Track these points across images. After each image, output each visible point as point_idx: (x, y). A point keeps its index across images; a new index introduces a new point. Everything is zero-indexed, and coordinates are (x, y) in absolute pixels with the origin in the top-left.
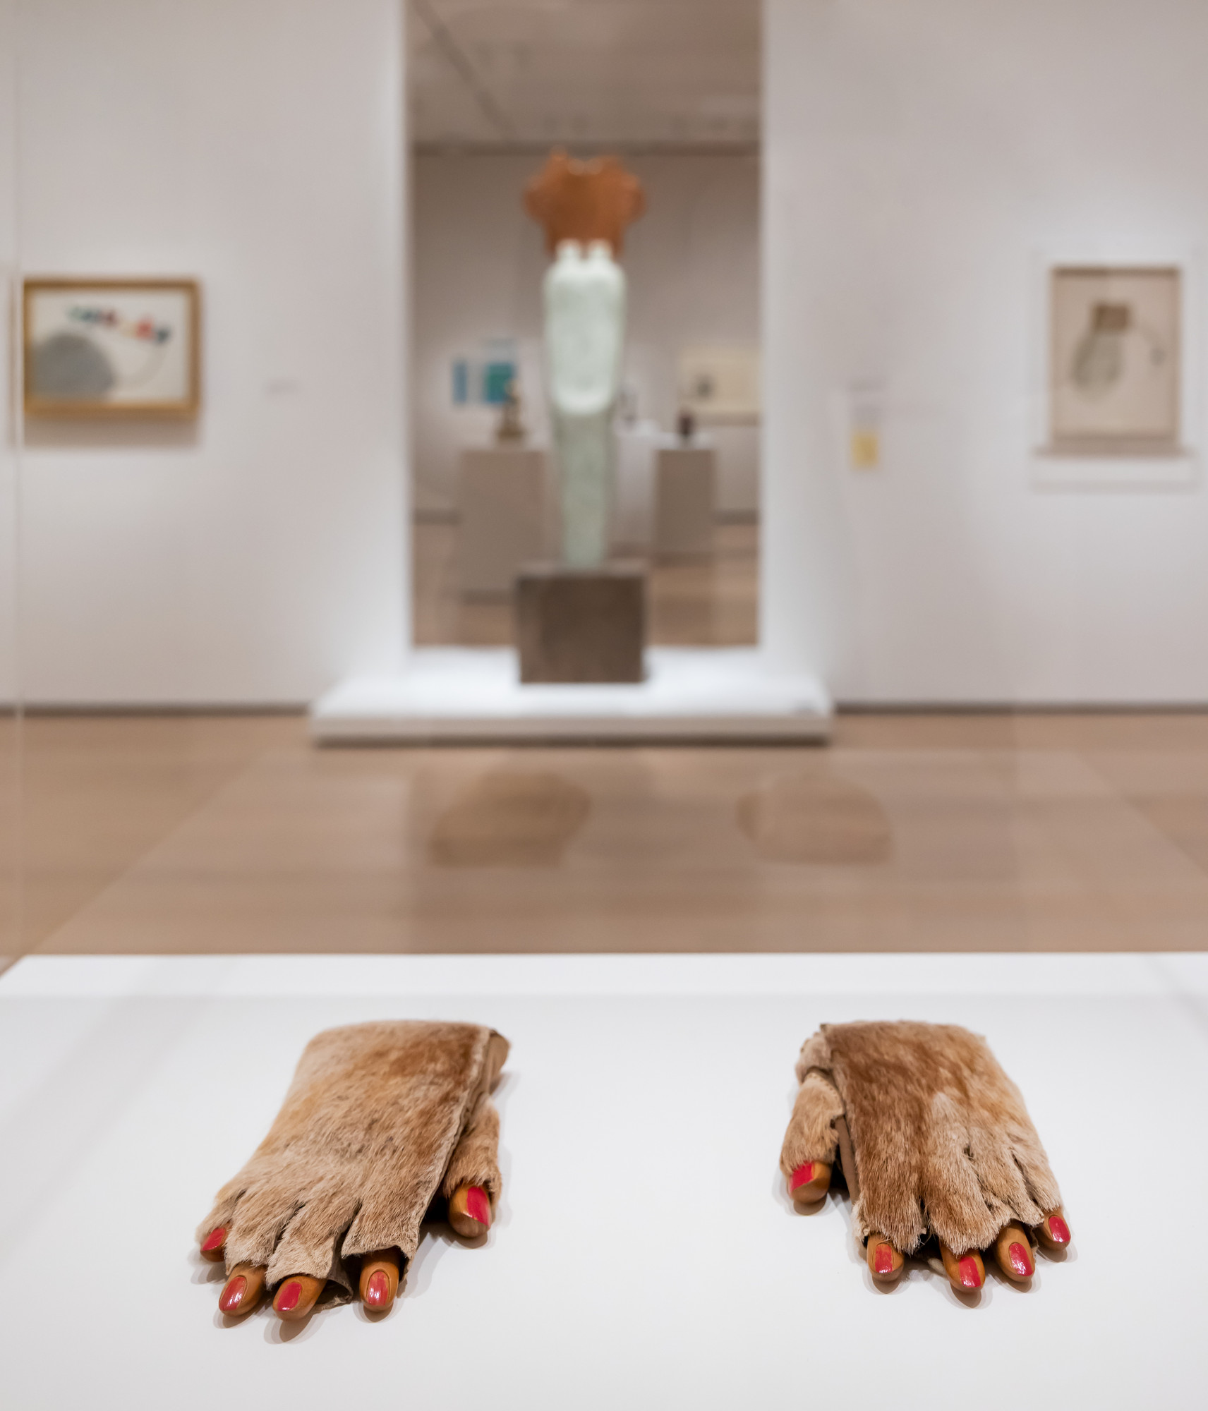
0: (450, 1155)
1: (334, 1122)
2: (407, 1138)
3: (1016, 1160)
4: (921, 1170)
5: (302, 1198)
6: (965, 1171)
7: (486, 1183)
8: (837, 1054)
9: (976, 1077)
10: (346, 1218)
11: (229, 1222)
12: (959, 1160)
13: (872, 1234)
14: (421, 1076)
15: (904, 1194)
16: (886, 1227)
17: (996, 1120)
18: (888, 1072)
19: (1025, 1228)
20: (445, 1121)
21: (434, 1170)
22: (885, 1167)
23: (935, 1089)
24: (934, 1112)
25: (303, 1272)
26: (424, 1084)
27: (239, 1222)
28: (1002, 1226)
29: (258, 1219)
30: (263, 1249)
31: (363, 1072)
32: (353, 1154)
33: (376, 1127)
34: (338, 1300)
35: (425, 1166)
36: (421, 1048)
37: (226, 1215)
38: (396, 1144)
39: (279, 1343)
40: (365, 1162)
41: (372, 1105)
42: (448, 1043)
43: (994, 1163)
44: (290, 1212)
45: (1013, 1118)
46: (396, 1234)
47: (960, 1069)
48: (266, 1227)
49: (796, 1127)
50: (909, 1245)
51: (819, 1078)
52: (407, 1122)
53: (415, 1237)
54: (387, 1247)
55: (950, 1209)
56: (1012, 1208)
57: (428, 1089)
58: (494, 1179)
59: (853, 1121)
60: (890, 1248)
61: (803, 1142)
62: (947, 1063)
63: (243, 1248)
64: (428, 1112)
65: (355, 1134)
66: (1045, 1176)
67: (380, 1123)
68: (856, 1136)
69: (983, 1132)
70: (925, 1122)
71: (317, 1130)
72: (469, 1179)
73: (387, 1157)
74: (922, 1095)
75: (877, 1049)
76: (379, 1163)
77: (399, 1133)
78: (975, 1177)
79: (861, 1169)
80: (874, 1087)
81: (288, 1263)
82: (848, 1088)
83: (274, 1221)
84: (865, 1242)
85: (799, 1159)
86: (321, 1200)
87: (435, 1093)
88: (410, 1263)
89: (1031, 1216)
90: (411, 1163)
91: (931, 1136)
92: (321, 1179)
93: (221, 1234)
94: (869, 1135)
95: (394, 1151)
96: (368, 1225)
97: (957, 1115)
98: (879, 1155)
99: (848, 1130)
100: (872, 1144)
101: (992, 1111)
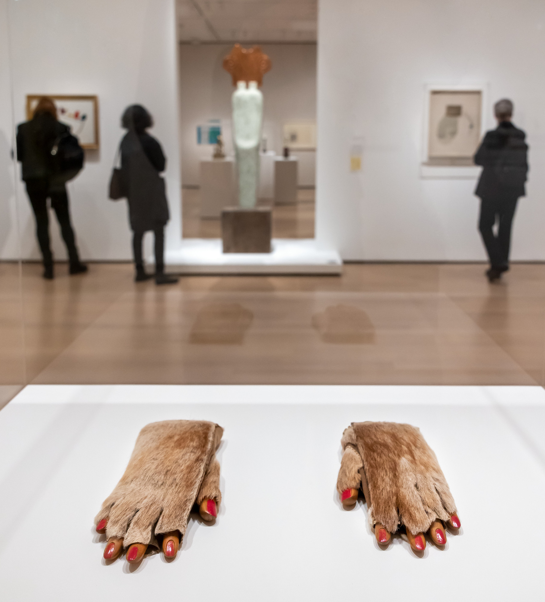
0: (200, 486)
1: (151, 471)
2: (182, 479)
3: (436, 490)
4: (397, 494)
5: (138, 508)
6: (416, 496)
7: (215, 498)
8: (359, 438)
9: (417, 449)
10: (156, 516)
11: (108, 517)
12: (413, 491)
13: (377, 523)
14: (187, 449)
15: (391, 506)
16: (383, 521)
17: (427, 470)
18: (381, 447)
19: (442, 522)
20: (197, 470)
21: (193, 493)
22: (382, 493)
23: (401, 456)
24: (401, 466)
25: (139, 542)
26: (189, 452)
27: (112, 518)
28: (433, 522)
29: (119, 517)
30: (122, 531)
31: (163, 447)
32: (160, 486)
33: (169, 473)
34: (153, 552)
35: (189, 492)
36: (187, 434)
37: (107, 513)
38: (177, 482)
39: (129, 573)
40: (165, 490)
41: (167, 463)
42: (198, 432)
43: (428, 492)
44: (133, 513)
45: (434, 469)
46: (177, 525)
47: (411, 446)
48: (123, 521)
49: (343, 471)
50: (393, 530)
51: (352, 448)
52: (182, 471)
53: (185, 525)
54: (174, 530)
55: (410, 514)
56: (436, 513)
57: (190, 455)
58: (218, 496)
59: (367, 470)
60: (385, 530)
61: (347, 479)
62: (405, 443)
63: (113, 531)
64: (190, 466)
65: (160, 476)
66: (448, 496)
67: (170, 472)
68: (369, 477)
69: (422, 476)
70: (397, 471)
71: (144, 474)
72: (208, 497)
73: (174, 487)
74: (396, 459)
75: (375, 436)
76: (170, 490)
77: (178, 476)
78: (420, 498)
79: (371, 493)
80: (375, 455)
81: (132, 538)
82: (364, 454)
83: (126, 518)
84: (374, 526)
85: (345, 487)
86: (146, 507)
87: (193, 457)
88: (183, 536)
89: (444, 517)
90: (183, 491)
91: (400, 478)
92: (146, 498)
93: (104, 522)
94: (374, 478)
95: (176, 485)
96: (166, 520)
97: (411, 468)
98: (379, 487)
99: (365, 474)
100: (376, 482)
101: (425, 466)
